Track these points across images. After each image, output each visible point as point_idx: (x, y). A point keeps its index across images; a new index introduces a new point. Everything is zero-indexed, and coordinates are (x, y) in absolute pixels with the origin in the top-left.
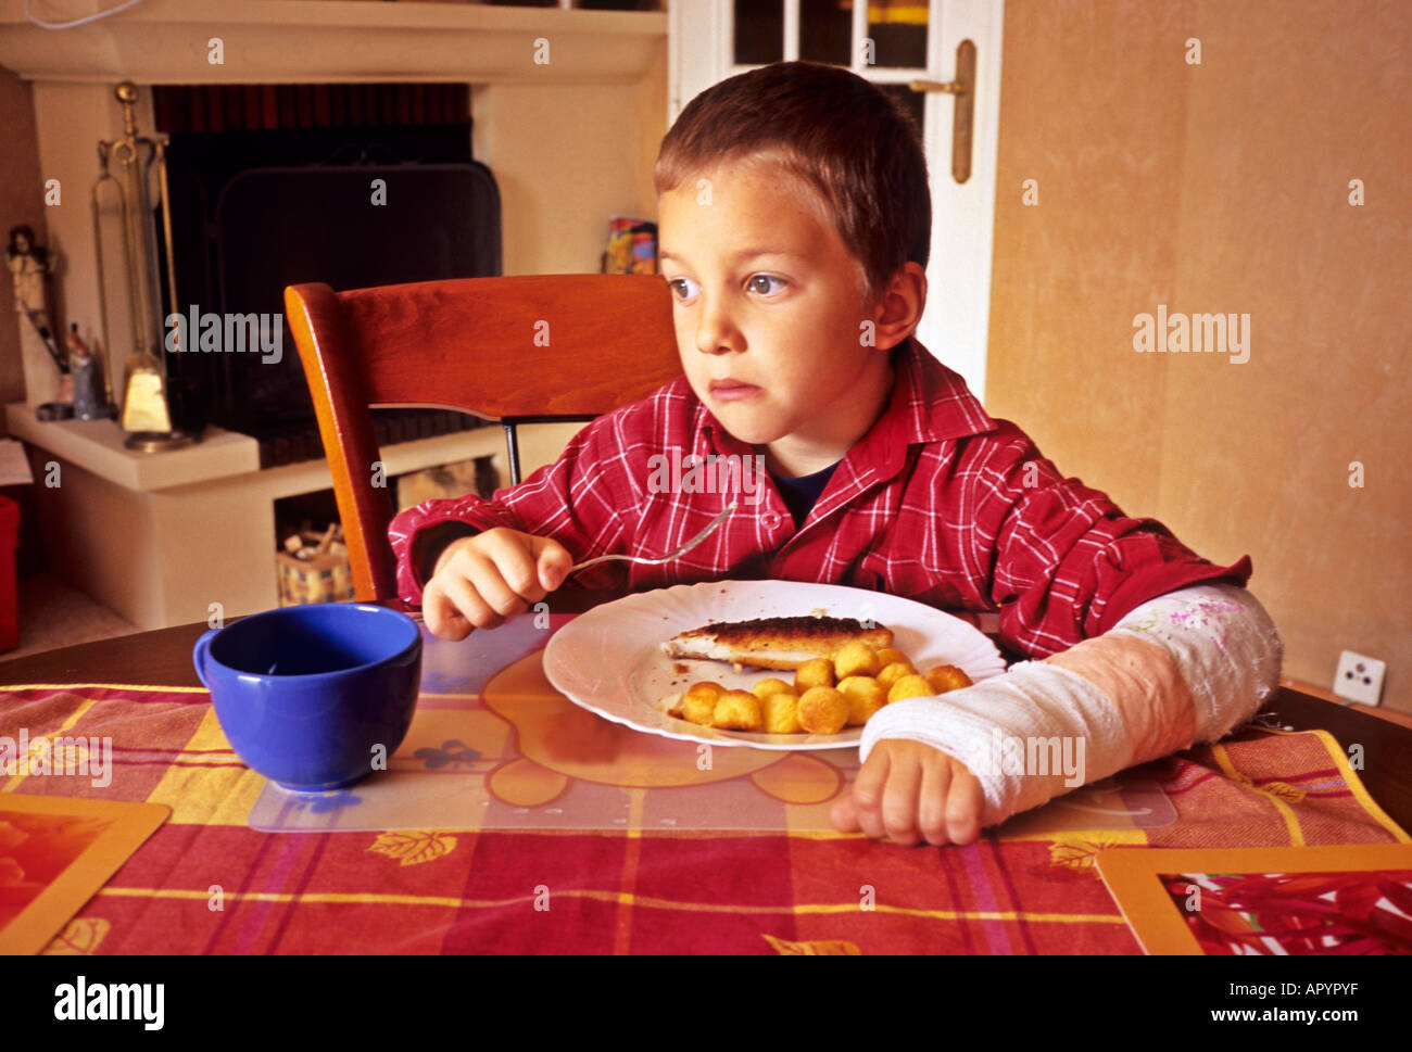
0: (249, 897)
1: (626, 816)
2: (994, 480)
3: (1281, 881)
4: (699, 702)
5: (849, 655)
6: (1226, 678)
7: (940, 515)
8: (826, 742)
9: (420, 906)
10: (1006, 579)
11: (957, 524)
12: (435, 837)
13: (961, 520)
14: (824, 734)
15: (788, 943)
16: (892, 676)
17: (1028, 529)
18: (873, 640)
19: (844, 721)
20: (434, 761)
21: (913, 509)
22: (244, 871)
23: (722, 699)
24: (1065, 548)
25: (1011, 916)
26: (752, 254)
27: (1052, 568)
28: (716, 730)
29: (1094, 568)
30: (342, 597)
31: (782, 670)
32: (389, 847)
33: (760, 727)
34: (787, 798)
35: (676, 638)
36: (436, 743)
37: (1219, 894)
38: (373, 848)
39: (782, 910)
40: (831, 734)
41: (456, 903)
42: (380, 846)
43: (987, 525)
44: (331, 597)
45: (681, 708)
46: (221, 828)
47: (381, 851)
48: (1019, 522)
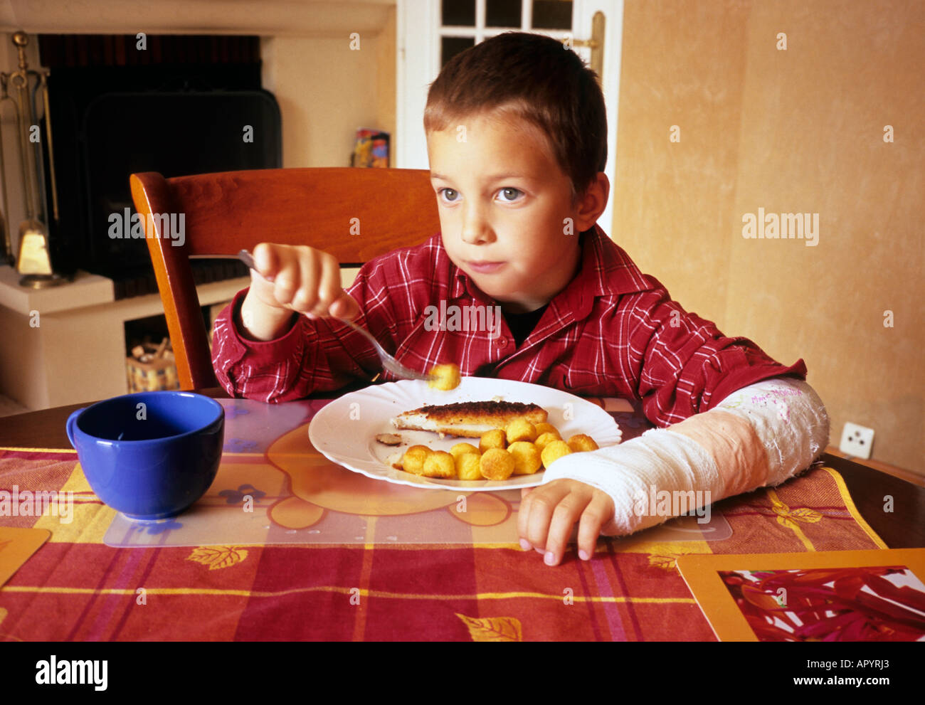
0: (104, 591)
1: (364, 535)
2: (642, 315)
3: (799, 575)
4: (414, 459)
5: (517, 427)
6: (789, 439)
7: (606, 339)
8: (498, 486)
9: (223, 596)
10: (648, 379)
11: (618, 345)
12: (233, 550)
13: (620, 342)
14: (498, 480)
15: (472, 619)
16: (545, 441)
17: (663, 346)
18: (533, 417)
19: (511, 471)
20: (233, 499)
21: (590, 336)
22: (102, 574)
23: (429, 457)
24: (686, 359)
25: (622, 599)
26: (501, 178)
27: (678, 372)
28: (425, 478)
29: (703, 372)
30: (172, 388)
31: (472, 438)
32: (201, 557)
33: (455, 476)
34: (472, 522)
35: (401, 415)
36: (234, 487)
37: (758, 583)
38: (190, 558)
39: (469, 597)
40: (502, 480)
41: (247, 594)
42: (195, 556)
43: (638, 345)
44: (164, 388)
45: (402, 463)
46: (85, 545)
47: (196, 560)
48: (658, 342)
